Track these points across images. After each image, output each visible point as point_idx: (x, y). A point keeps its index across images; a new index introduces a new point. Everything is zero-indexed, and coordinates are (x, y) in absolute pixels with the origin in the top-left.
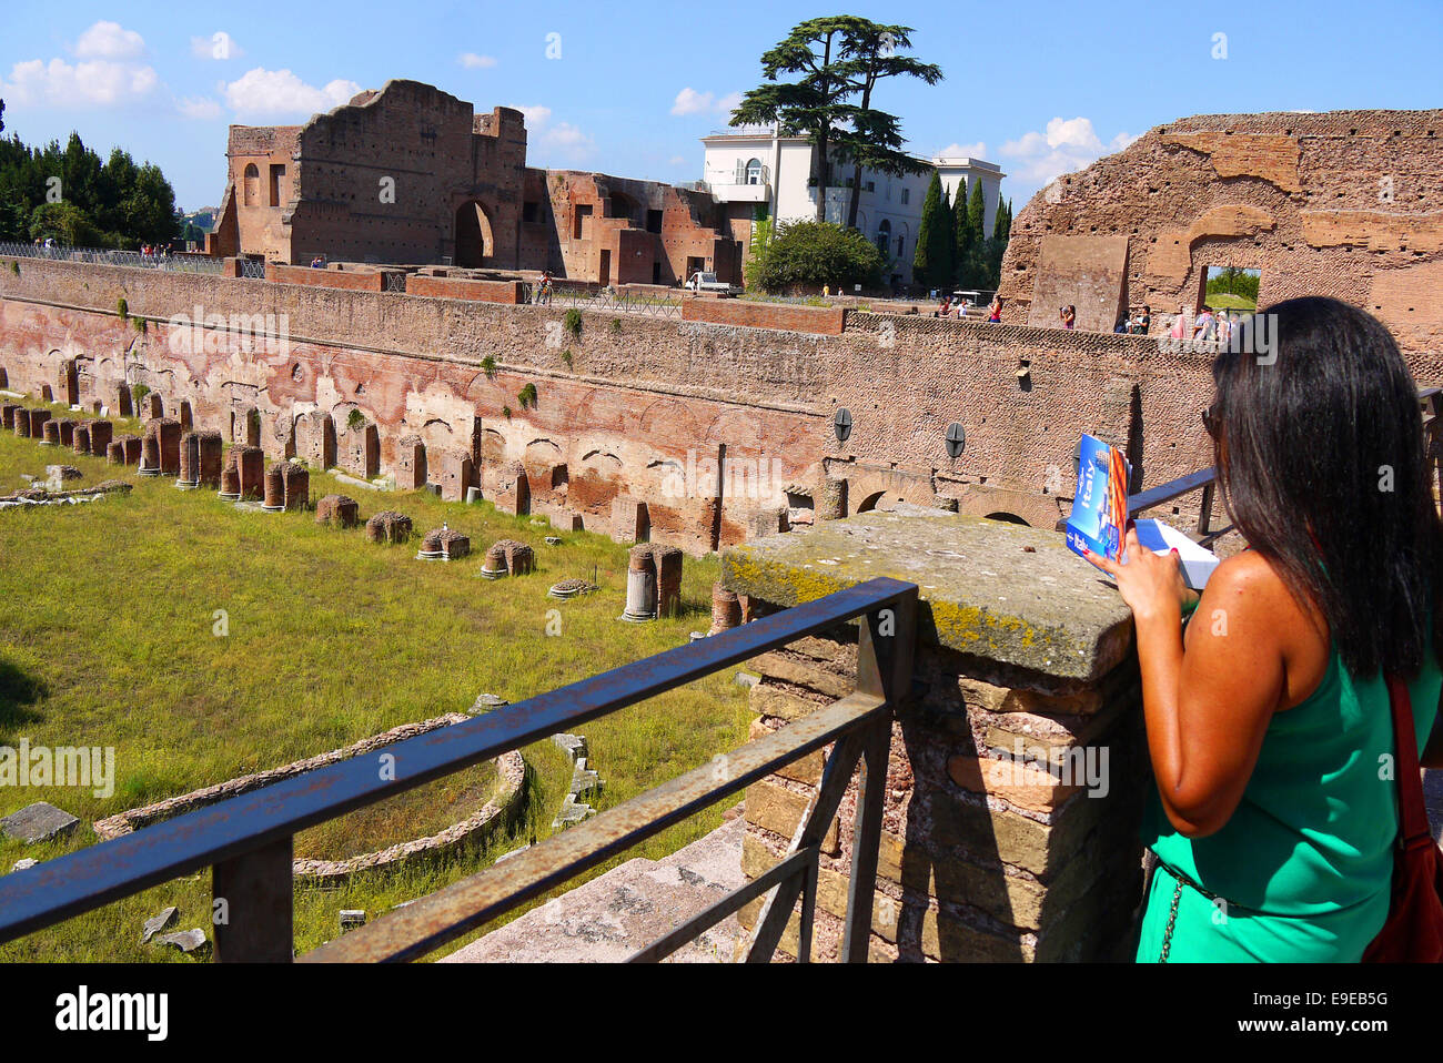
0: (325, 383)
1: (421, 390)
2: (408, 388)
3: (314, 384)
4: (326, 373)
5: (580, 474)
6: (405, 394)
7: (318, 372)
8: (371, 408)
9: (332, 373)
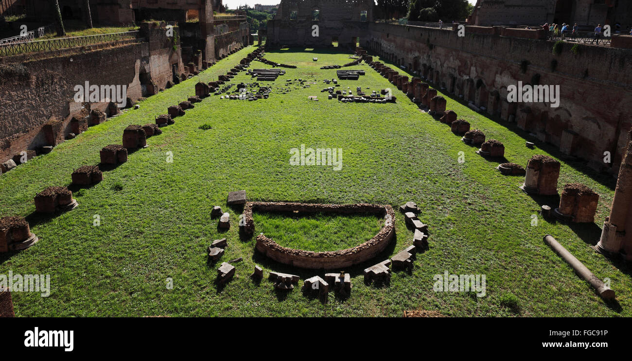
0: (473, 69)
1: (501, 74)
2: (497, 73)
3: (470, 69)
4: (474, 65)
5: (553, 117)
6: (495, 75)
7: (472, 65)
8: (485, 79)
9: (475, 66)
